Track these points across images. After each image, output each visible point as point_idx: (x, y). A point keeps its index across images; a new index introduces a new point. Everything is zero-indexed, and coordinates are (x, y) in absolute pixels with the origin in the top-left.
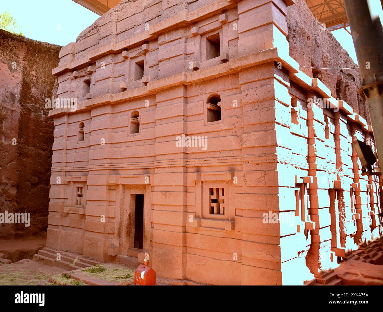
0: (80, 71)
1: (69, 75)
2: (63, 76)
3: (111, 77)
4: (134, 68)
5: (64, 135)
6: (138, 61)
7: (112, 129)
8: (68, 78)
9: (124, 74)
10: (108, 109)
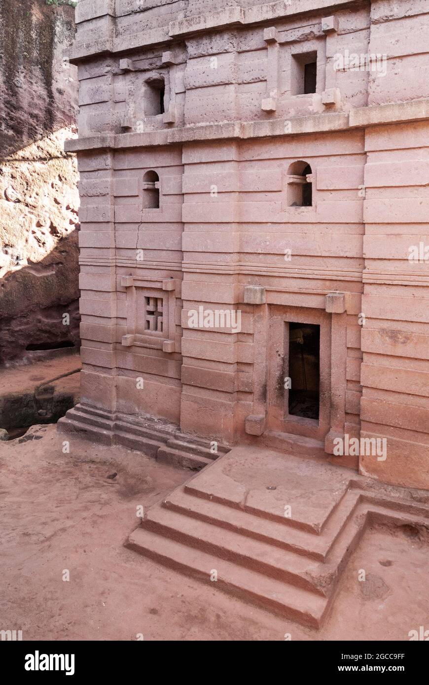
0: (136, 59)
1: (107, 66)
2: (92, 65)
3: (232, 84)
4: (290, 67)
5: (108, 194)
6: (301, 52)
7: (237, 193)
8: (106, 72)
9: (265, 79)
10: (230, 153)
